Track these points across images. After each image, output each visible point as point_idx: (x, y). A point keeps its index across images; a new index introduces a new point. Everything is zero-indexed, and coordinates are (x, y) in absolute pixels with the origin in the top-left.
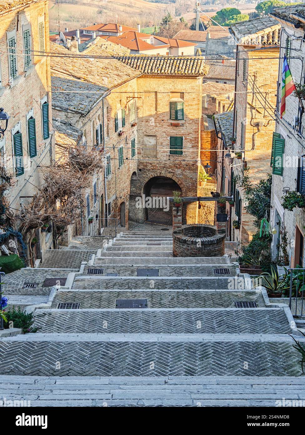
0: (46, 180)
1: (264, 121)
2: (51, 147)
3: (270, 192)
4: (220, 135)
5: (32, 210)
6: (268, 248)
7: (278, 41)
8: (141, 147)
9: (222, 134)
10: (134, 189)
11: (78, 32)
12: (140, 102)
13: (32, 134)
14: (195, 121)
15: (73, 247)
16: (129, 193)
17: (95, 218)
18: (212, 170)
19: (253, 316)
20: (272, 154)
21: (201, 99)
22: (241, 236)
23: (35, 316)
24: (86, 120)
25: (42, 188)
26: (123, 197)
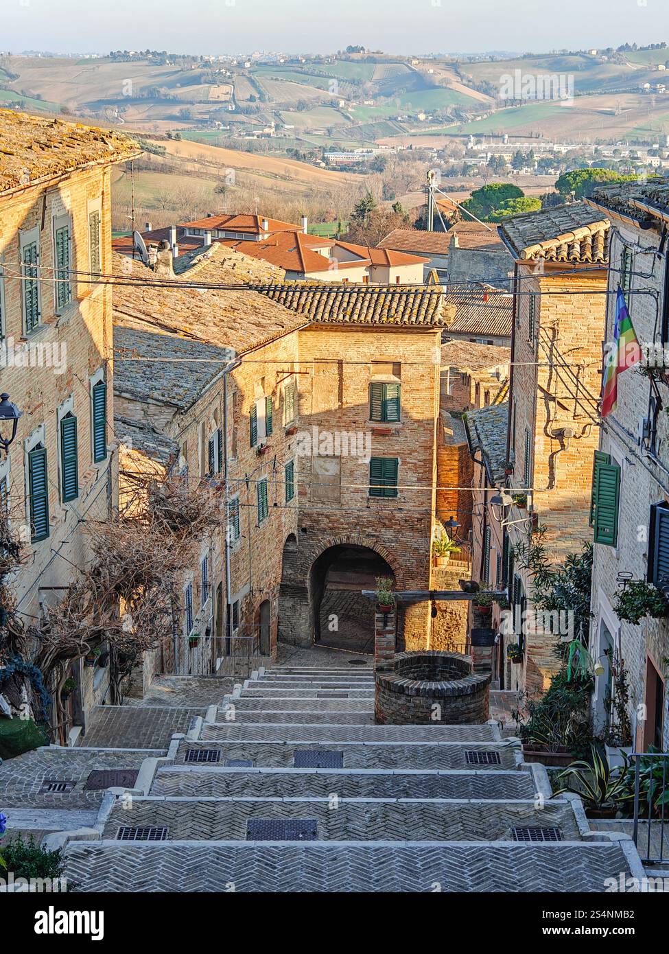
0: (98, 551)
1: (575, 427)
2: (110, 479)
3: (589, 582)
4: (478, 456)
5: (65, 616)
6: (585, 707)
7: (604, 255)
8: (307, 481)
9: (484, 454)
10: (290, 572)
11: (174, 232)
12: (304, 381)
13: (69, 450)
14: (425, 425)
15: (154, 700)
16: (279, 580)
17: (203, 635)
18: (461, 532)
19: (552, 860)
20: (593, 498)
21: (437, 377)
22: (525, 679)
23: (66, 857)
24: (188, 420)
25: (88, 568)
26: (265, 590)
